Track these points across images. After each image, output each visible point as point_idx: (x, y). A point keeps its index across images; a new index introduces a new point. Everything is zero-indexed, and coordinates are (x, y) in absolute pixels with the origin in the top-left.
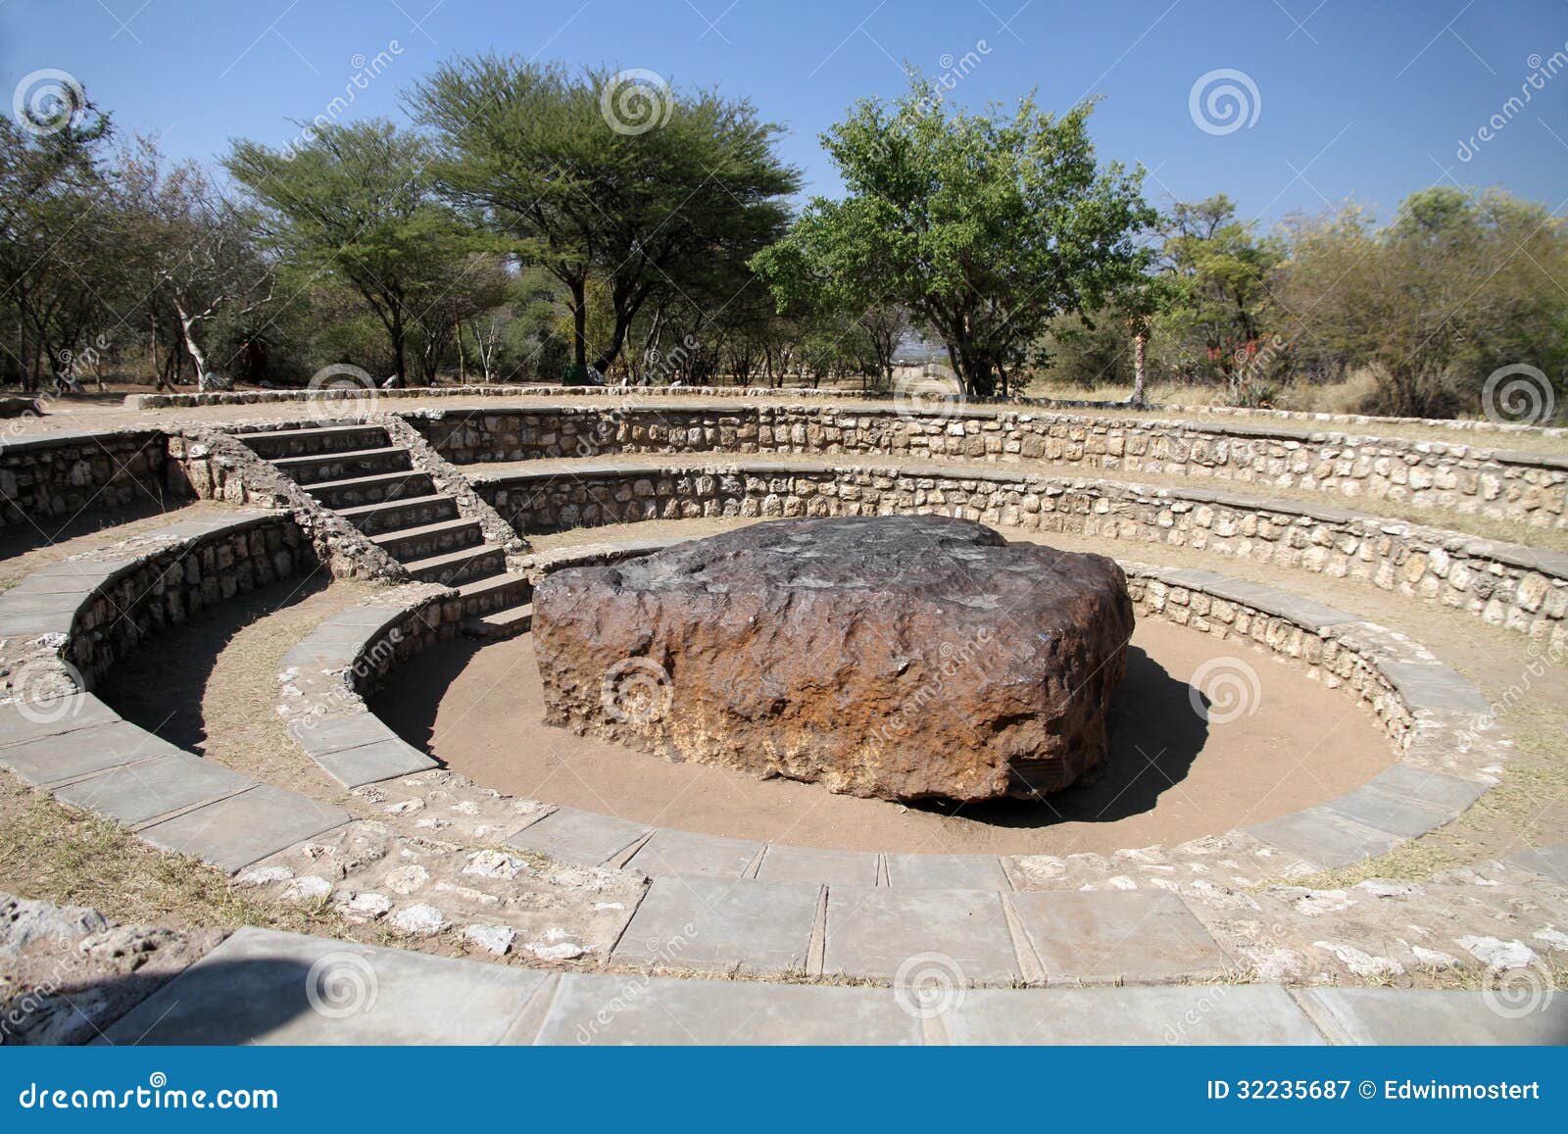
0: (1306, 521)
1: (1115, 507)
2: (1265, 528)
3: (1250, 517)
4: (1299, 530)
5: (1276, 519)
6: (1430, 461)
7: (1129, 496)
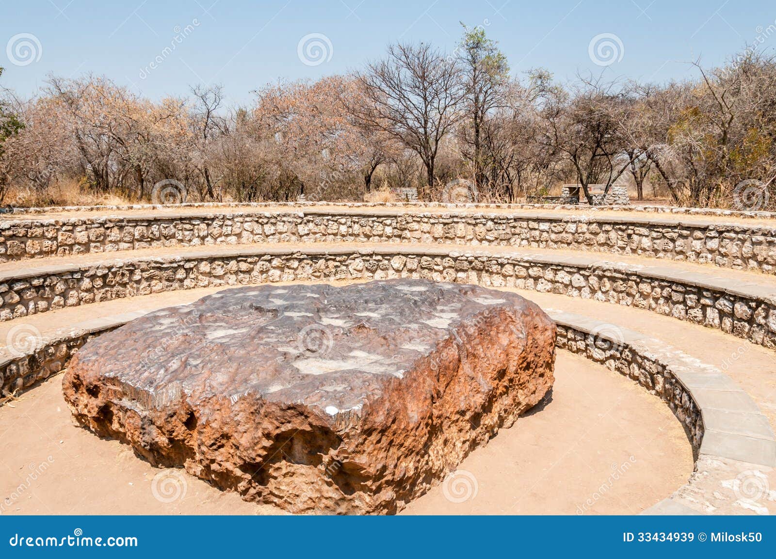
0: (268, 257)
1: (146, 275)
2: (244, 266)
3: (233, 263)
4: (264, 263)
5: (249, 260)
6: (273, 220)
7: (153, 265)
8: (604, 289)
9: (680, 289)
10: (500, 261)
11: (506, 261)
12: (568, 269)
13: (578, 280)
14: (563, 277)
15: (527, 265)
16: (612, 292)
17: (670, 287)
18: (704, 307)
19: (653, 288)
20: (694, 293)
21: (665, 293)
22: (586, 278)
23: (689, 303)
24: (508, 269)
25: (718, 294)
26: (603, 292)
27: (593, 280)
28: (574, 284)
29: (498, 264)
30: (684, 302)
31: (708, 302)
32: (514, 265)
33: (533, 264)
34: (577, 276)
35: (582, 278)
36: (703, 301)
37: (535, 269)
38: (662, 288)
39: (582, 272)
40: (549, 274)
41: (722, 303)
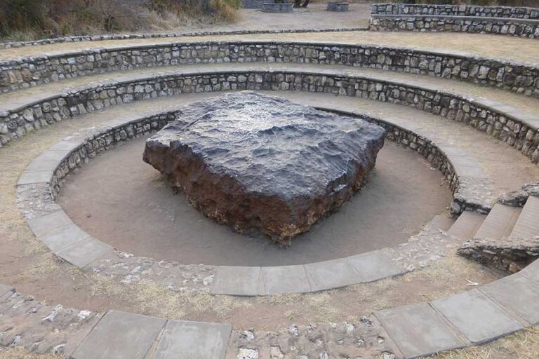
8: (165, 89)
9: (208, 77)
10: (98, 90)
11: (102, 89)
12: (142, 83)
13: (148, 88)
14: (139, 89)
15: (115, 87)
16: (169, 90)
17: (202, 77)
18: (222, 82)
19: (192, 81)
20: (215, 77)
21: (200, 81)
22: (153, 85)
23: (214, 82)
24: (104, 94)
25: (227, 74)
26: (165, 91)
27: (158, 86)
28: (147, 91)
29: (97, 92)
30: (210, 83)
31: (224, 79)
32: (107, 90)
33: (119, 85)
34: (148, 86)
35: (150, 86)
36: (221, 80)
37: (120, 89)
38: (198, 79)
39: (150, 82)
40: (130, 89)
41: (231, 78)
